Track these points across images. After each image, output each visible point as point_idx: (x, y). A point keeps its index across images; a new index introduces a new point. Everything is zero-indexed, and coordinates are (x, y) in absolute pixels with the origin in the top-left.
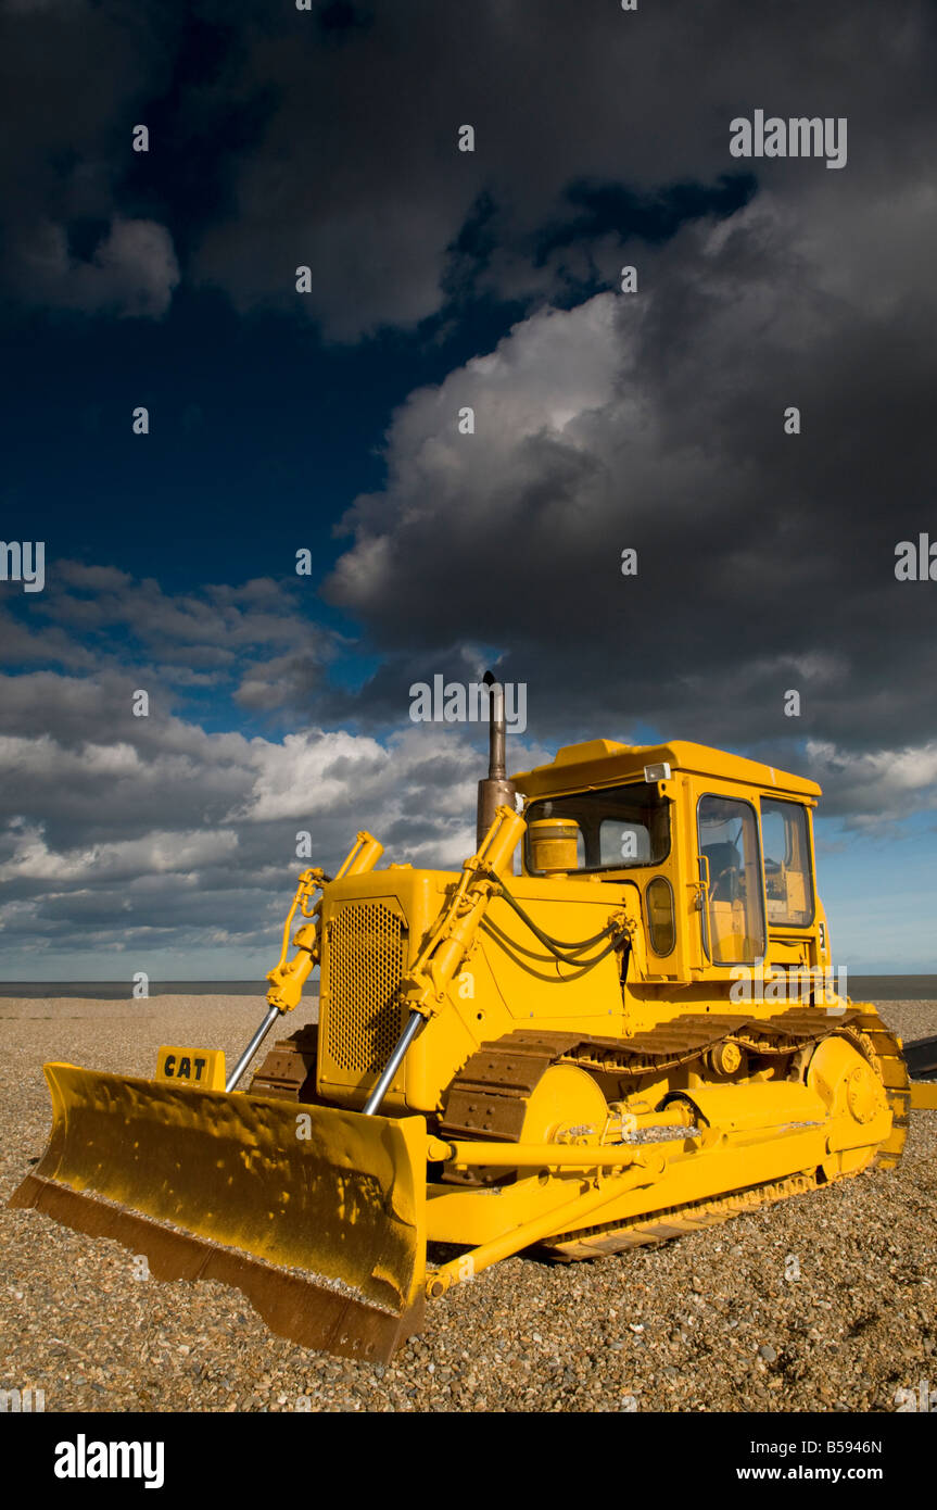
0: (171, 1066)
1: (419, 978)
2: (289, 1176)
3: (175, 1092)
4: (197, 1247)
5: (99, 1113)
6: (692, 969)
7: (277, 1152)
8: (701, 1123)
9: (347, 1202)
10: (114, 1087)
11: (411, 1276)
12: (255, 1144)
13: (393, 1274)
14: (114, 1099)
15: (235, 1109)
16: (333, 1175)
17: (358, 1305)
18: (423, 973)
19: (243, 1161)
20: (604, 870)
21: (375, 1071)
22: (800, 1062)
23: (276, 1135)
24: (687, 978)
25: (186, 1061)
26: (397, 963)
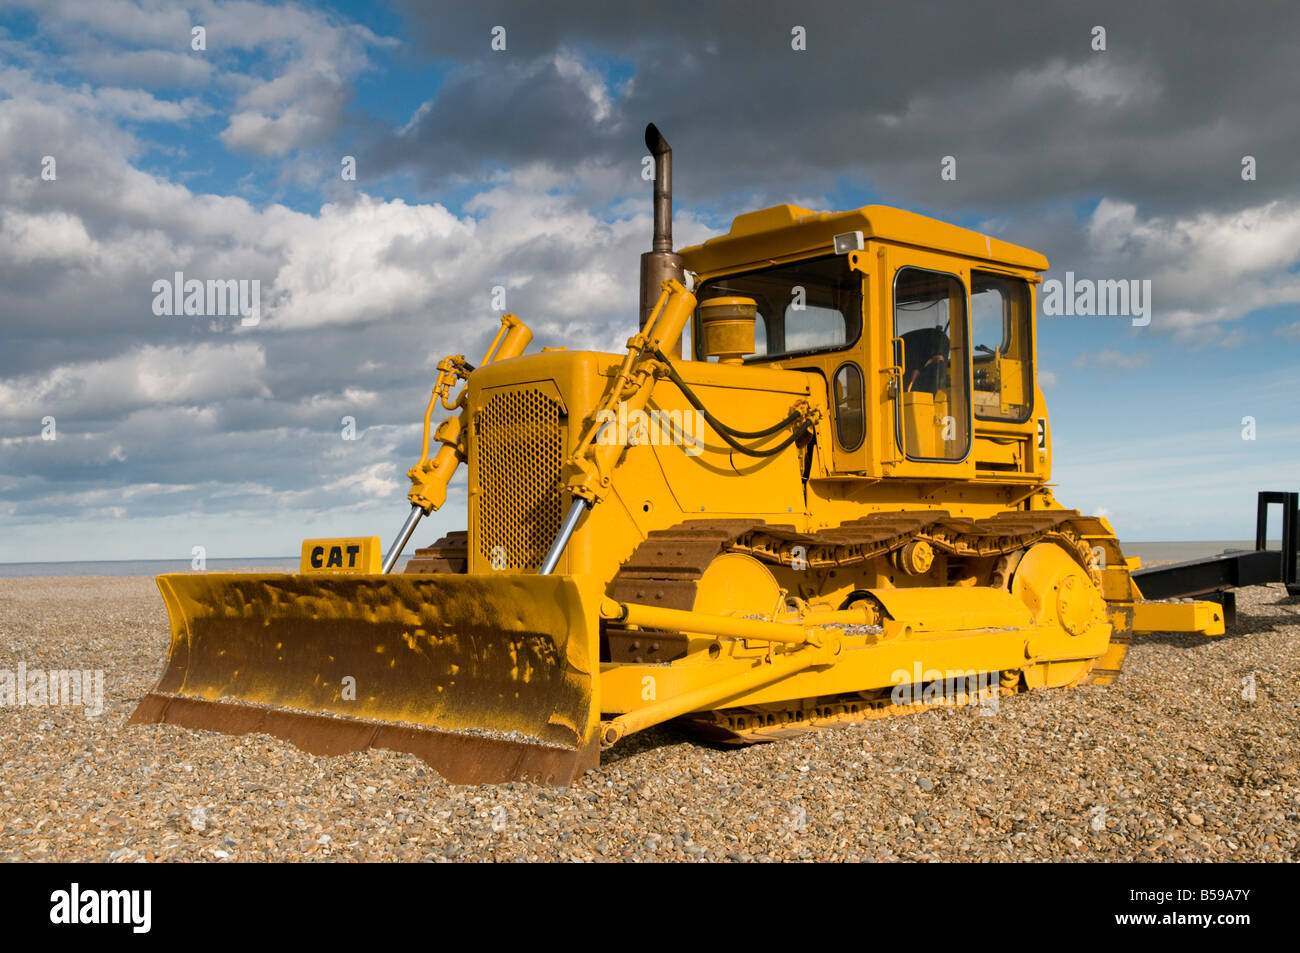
0: (319, 557)
1: (582, 463)
2: (458, 649)
3: (325, 583)
4: (362, 727)
5: (230, 620)
6: (882, 464)
7: (444, 628)
8: (886, 621)
9: (521, 664)
10: (250, 589)
11: (587, 718)
12: (419, 624)
13: (570, 718)
14: (249, 602)
15: (395, 591)
16: (505, 640)
17: (537, 747)
18: (587, 457)
19: (406, 642)
20: (786, 357)
21: (534, 566)
22: (1005, 568)
23: (443, 611)
24: (878, 473)
25: (336, 550)
26: (555, 452)
